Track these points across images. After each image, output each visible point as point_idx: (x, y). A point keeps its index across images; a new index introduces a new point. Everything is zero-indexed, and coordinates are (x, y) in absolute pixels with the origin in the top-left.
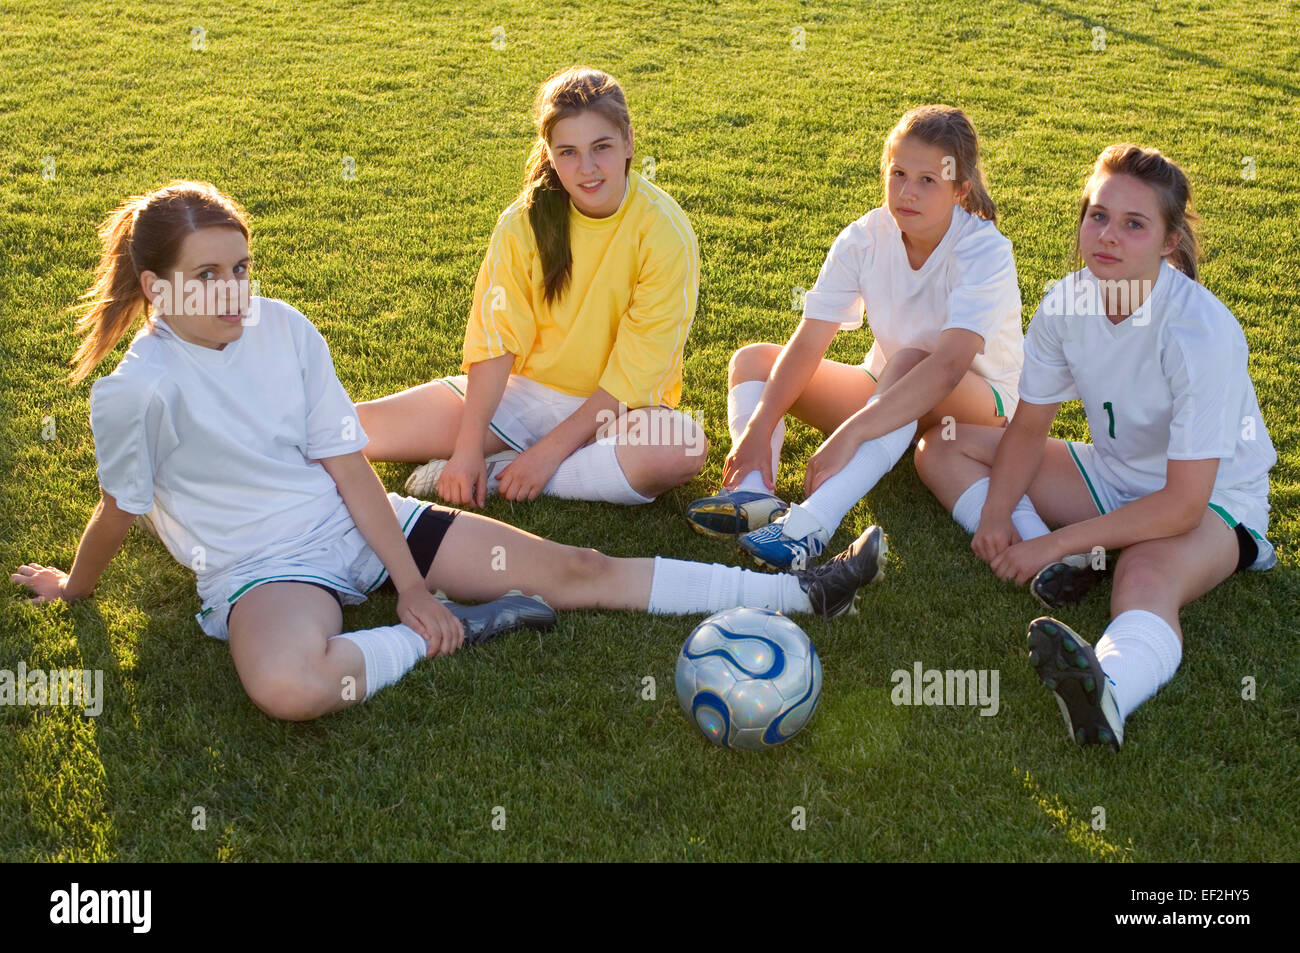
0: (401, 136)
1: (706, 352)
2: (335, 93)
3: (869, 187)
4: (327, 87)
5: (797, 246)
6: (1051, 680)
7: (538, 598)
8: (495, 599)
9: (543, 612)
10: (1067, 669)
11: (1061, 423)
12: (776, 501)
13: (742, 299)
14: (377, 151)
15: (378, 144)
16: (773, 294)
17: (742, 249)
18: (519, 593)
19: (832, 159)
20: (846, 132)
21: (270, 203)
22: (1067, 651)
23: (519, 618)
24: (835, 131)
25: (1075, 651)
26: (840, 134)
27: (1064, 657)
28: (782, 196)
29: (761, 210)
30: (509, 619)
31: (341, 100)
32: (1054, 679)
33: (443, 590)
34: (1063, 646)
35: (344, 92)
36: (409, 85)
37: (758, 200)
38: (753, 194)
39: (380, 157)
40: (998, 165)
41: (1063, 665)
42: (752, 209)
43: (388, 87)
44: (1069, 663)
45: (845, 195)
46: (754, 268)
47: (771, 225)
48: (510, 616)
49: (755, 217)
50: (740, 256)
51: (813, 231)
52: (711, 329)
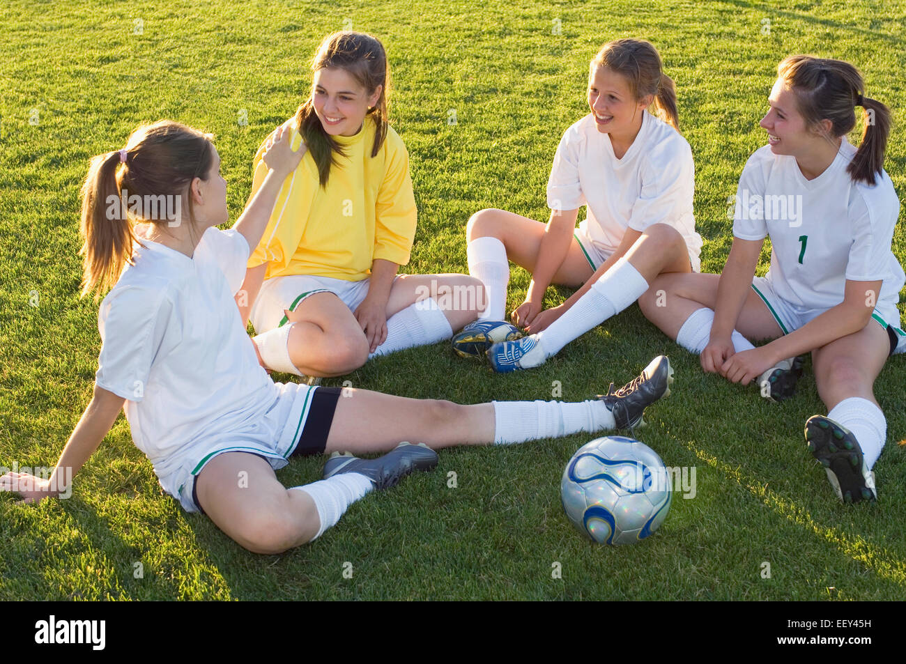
0: (136, 96)
1: (440, 238)
2: (72, 68)
3: (492, 101)
4: (62, 65)
5: (464, 151)
6: (825, 460)
7: (422, 445)
8: (391, 450)
9: (429, 454)
10: (838, 451)
11: (711, 261)
12: (508, 326)
13: (445, 195)
14: (123, 110)
15: (121, 104)
16: (465, 189)
17: (425, 157)
18: (407, 443)
19: (457, 83)
20: (456, 62)
21: (62, 159)
22: (838, 439)
23: (412, 462)
24: (448, 62)
25: (843, 438)
26: (452, 64)
27: (834, 443)
28: (436, 114)
29: (426, 126)
30: (405, 464)
31: (78, 74)
32: (828, 459)
33: (348, 450)
34: (833, 435)
35: (78, 68)
36: (124, 57)
37: (420, 119)
38: (415, 115)
39: (127, 114)
40: (573, 76)
41: (833, 448)
42: (418, 126)
43: (108, 60)
44: (838, 446)
45: (479, 109)
46: (442, 170)
47: (440, 136)
48: (406, 462)
49: (424, 133)
50: (428, 162)
51: (471, 139)
52: (434, 220)
